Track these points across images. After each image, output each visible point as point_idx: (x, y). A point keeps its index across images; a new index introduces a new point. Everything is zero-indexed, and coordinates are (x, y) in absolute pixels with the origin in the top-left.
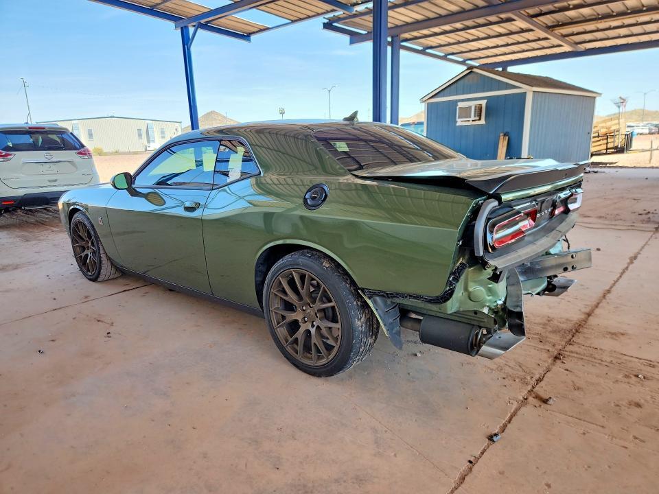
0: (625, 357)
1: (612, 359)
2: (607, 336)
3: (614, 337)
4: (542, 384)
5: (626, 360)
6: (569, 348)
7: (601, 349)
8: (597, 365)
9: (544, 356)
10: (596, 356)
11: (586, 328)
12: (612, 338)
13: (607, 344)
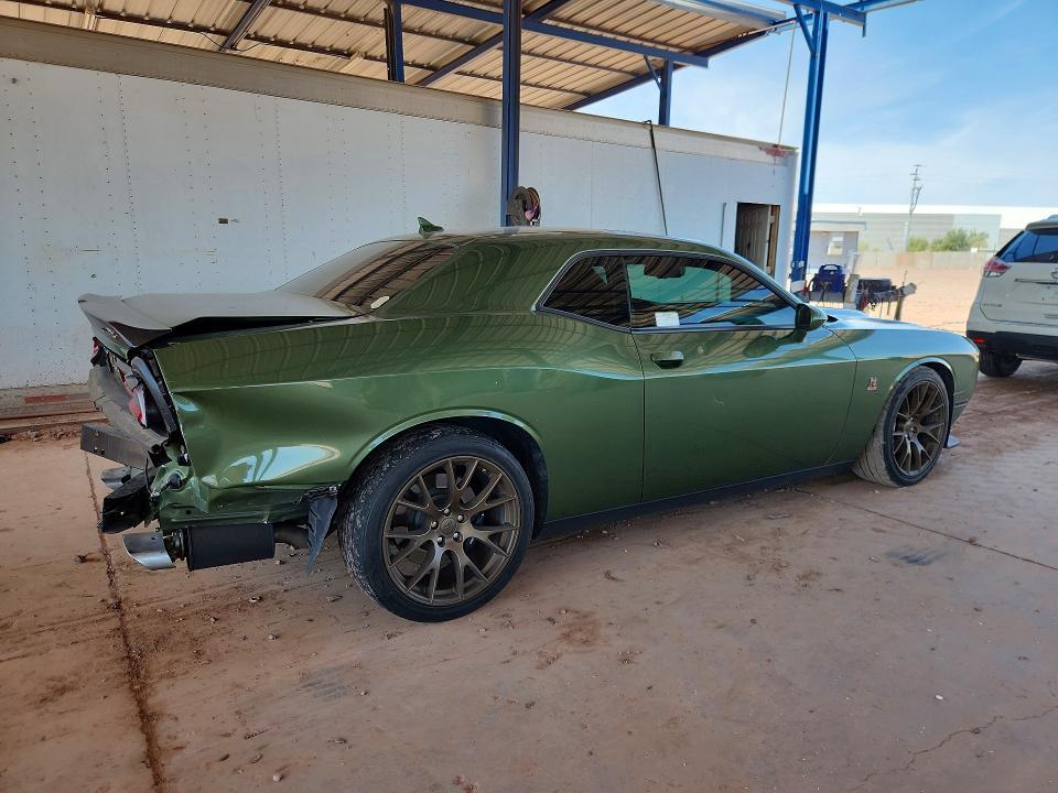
0: (19, 653)
1: (40, 639)
2: (73, 678)
3: (60, 685)
4: (104, 571)
5: (17, 649)
6: (115, 623)
7: (65, 646)
8: (56, 621)
9: (135, 597)
10: (66, 633)
11: (120, 674)
12: (61, 679)
13: (61, 661)
